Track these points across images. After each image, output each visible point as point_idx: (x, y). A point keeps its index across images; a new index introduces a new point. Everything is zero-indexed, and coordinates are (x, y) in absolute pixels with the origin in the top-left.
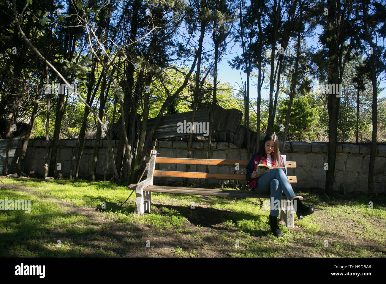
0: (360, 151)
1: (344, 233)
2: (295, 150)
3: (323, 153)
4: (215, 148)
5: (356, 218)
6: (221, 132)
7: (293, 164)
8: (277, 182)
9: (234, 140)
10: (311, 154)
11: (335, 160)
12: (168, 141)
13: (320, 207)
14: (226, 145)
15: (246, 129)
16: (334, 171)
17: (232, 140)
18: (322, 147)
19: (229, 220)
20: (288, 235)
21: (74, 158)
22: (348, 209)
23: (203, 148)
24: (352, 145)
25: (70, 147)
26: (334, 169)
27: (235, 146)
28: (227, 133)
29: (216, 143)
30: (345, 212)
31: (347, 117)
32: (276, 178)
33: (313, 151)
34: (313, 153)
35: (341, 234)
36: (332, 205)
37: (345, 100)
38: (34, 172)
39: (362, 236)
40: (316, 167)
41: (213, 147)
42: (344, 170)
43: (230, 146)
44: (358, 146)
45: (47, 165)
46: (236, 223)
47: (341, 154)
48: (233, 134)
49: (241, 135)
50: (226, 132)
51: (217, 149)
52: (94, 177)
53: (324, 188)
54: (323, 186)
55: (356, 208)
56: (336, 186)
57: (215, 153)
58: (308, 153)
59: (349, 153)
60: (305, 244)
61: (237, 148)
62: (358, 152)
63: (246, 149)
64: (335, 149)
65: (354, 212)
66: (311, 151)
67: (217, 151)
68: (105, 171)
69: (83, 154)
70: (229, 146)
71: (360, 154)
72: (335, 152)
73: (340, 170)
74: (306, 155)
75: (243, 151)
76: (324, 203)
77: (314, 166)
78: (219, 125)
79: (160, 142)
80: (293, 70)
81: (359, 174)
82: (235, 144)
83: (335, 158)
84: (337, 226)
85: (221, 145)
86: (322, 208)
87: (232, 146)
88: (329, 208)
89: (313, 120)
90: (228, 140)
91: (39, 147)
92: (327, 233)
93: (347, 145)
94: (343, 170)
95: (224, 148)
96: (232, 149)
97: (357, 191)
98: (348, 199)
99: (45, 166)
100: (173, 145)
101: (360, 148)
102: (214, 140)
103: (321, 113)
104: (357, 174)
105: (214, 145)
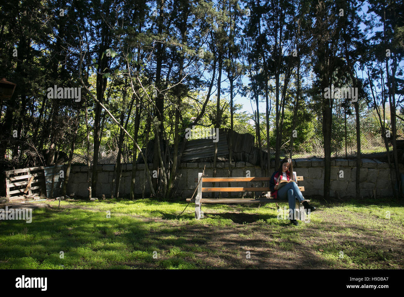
0: (348, 164)
1: (338, 222)
2: (299, 165)
3: (321, 167)
4: (234, 166)
5: (346, 213)
6: (238, 153)
7: (301, 178)
8: (292, 191)
9: (249, 159)
10: (312, 168)
11: (330, 173)
12: (194, 162)
13: (320, 208)
14: (243, 164)
15: (258, 150)
16: (330, 181)
17: (248, 159)
18: (320, 162)
19: (261, 219)
20: (303, 224)
21: (114, 180)
22: (341, 208)
23: (224, 167)
24: (342, 160)
25: (106, 171)
26: (330, 179)
27: (250, 165)
28: (243, 154)
29: (234, 163)
30: (339, 211)
31: (340, 128)
32: (291, 189)
33: (313, 166)
34: (313, 167)
35: (336, 223)
36: (329, 207)
37: (337, 112)
38: (74, 194)
39: (348, 223)
40: (316, 178)
41: (232, 166)
42: (338, 179)
43: (247, 164)
44: (347, 160)
45: (90, 188)
46: (266, 221)
47: (335, 167)
48: (248, 155)
49: (255, 154)
50: (241, 153)
51: (236, 168)
52: (133, 196)
53: (323, 195)
54: (322, 193)
55: (346, 208)
56: (332, 193)
57: (234, 171)
58: (309, 167)
59: (341, 166)
60: (314, 228)
61: (252, 166)
62: (347, 165)
63: (260, 166)
64: (330, 164)
65: (345, 210)
66: (312, 166)
67: (236, 169)
68: (143, 190)
69: (122, 176)
70: (245, 165)
71: (349, 166)
72: (330, 166)
73: (334, 180)
74: (307, 170)
75: (257, 168)
76: (324, 206)
77: (314, 177)
78: (236, 147)
79: (187, 163)
80: (295, 102)
81: (349, 183)
82: (251, 163)
83: (330, 170)
84: (333, 219)
85: (239, 164)
86: (323, 209)
87: (248, 164)
88: (327, 209)
89: (309, 132)
90: (244, 160)
91: (77, 172)
92: (327, 223)
93: (338, 160)
94: (336, 180)
95: (241, 166)
96: (248, 167)
97: (348, 196)
98: (341, 202)
99: (89, 188)
100: (199, 166)
101: (348, 162)
102: (233, 160)
103: (315, 126)
104: (347, 183)
105: (233, 164)
